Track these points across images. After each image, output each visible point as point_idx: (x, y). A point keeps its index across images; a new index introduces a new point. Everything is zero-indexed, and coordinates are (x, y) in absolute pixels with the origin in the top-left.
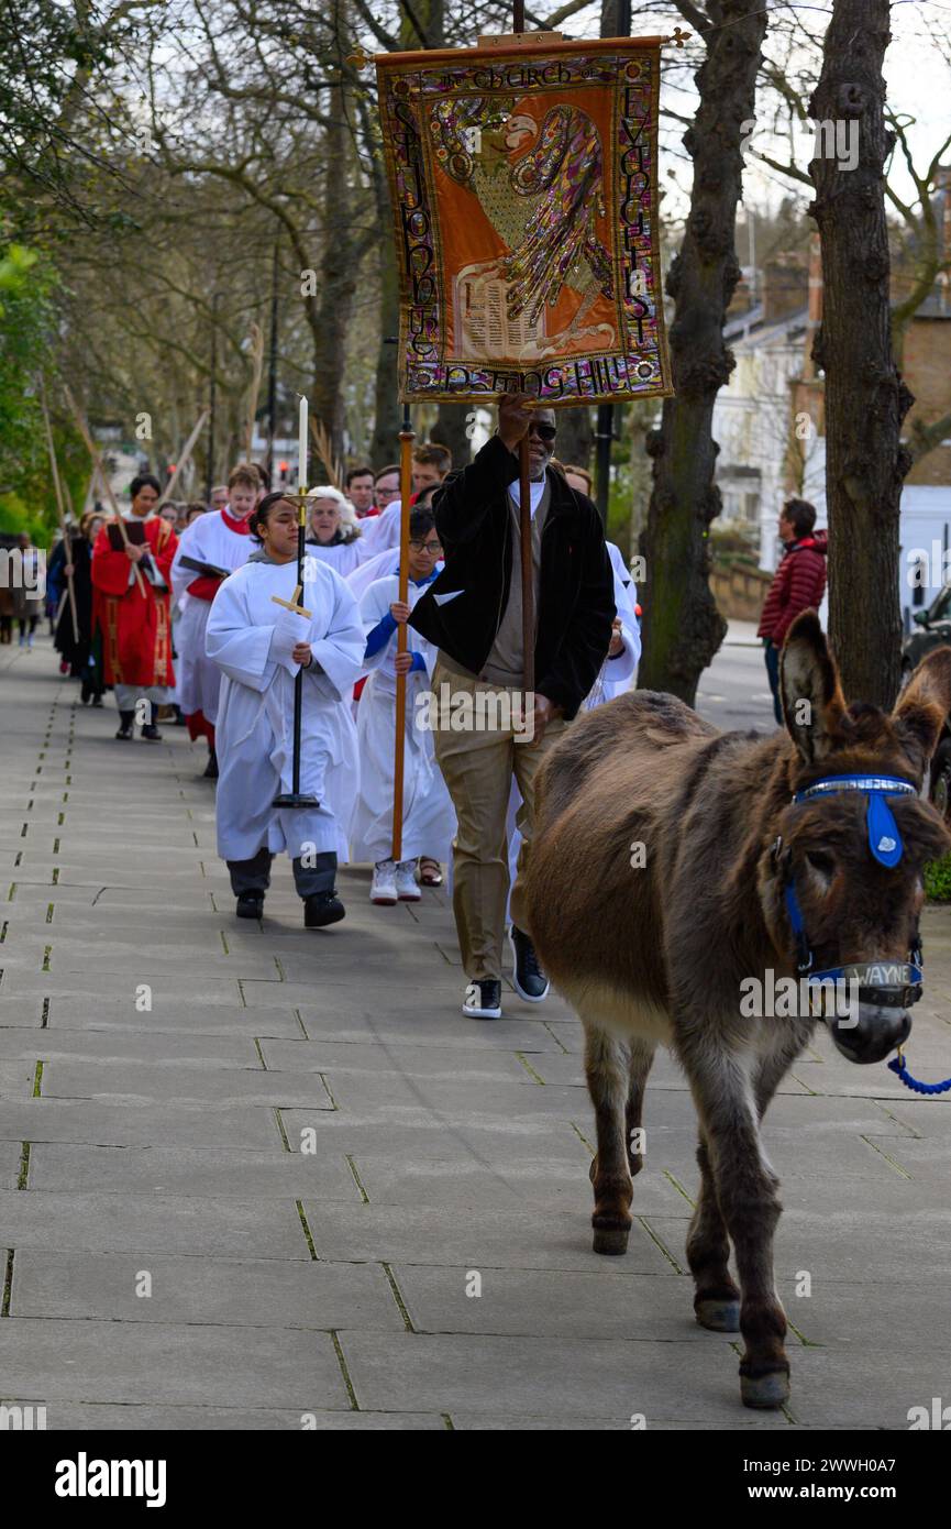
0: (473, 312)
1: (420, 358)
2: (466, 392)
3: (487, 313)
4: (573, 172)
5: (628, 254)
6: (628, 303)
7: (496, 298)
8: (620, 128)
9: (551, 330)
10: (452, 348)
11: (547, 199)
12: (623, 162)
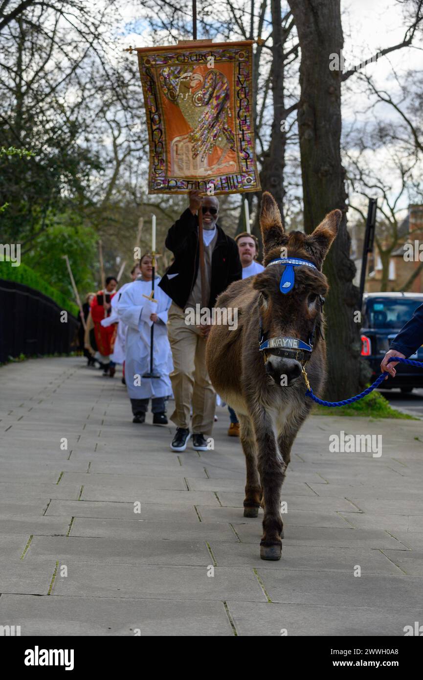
0: (179, 157)
1: (157, 175)
2: (175, 190)
3: (184, 157)
4: (218, 98)
5: (241, 132)
6: (241, 153)
7: (188, 150)
8: (236, 79)
9: (210, 164)
10: (170, 171)
11: (207, 109)
12: (238, 94)
